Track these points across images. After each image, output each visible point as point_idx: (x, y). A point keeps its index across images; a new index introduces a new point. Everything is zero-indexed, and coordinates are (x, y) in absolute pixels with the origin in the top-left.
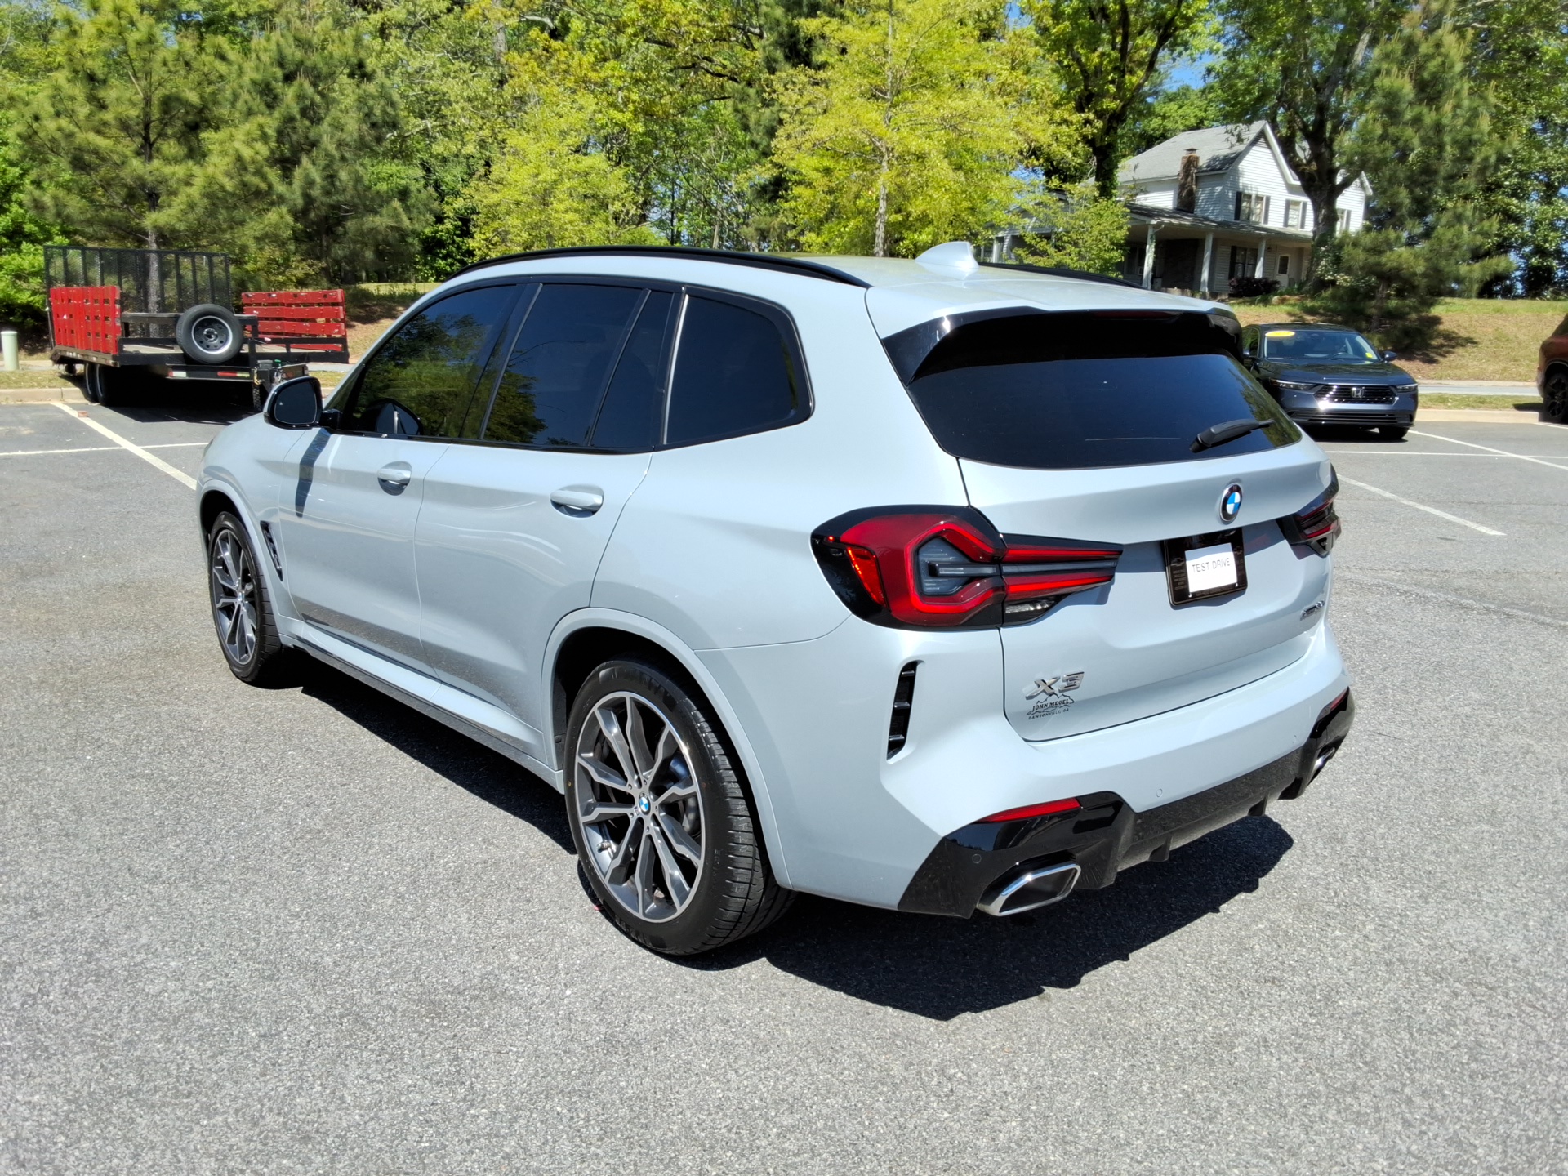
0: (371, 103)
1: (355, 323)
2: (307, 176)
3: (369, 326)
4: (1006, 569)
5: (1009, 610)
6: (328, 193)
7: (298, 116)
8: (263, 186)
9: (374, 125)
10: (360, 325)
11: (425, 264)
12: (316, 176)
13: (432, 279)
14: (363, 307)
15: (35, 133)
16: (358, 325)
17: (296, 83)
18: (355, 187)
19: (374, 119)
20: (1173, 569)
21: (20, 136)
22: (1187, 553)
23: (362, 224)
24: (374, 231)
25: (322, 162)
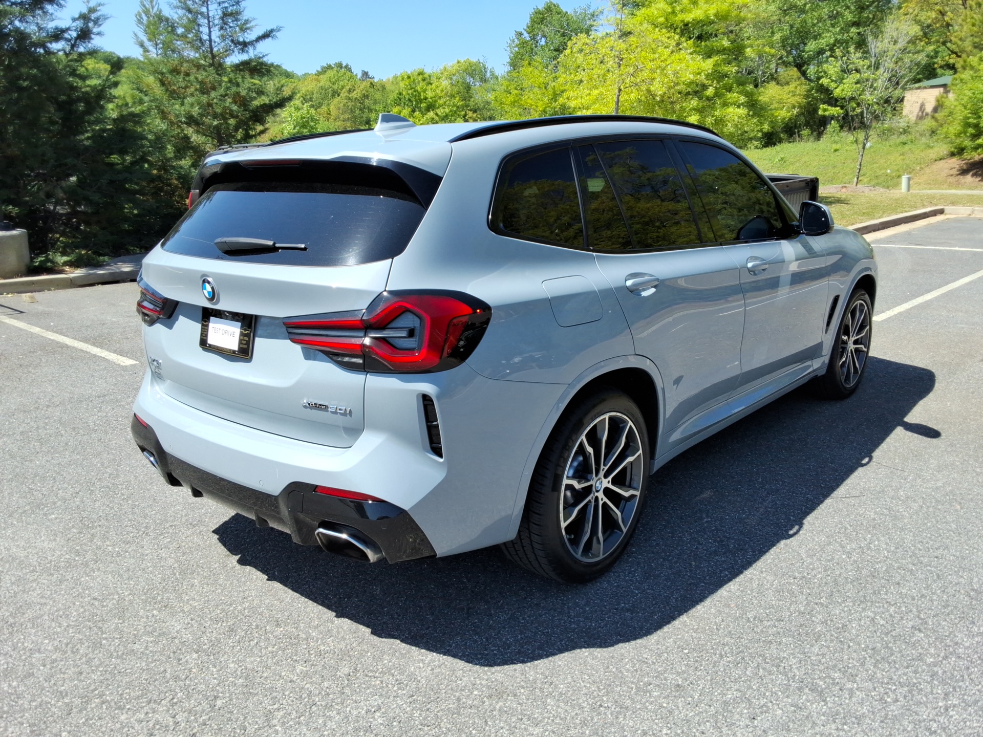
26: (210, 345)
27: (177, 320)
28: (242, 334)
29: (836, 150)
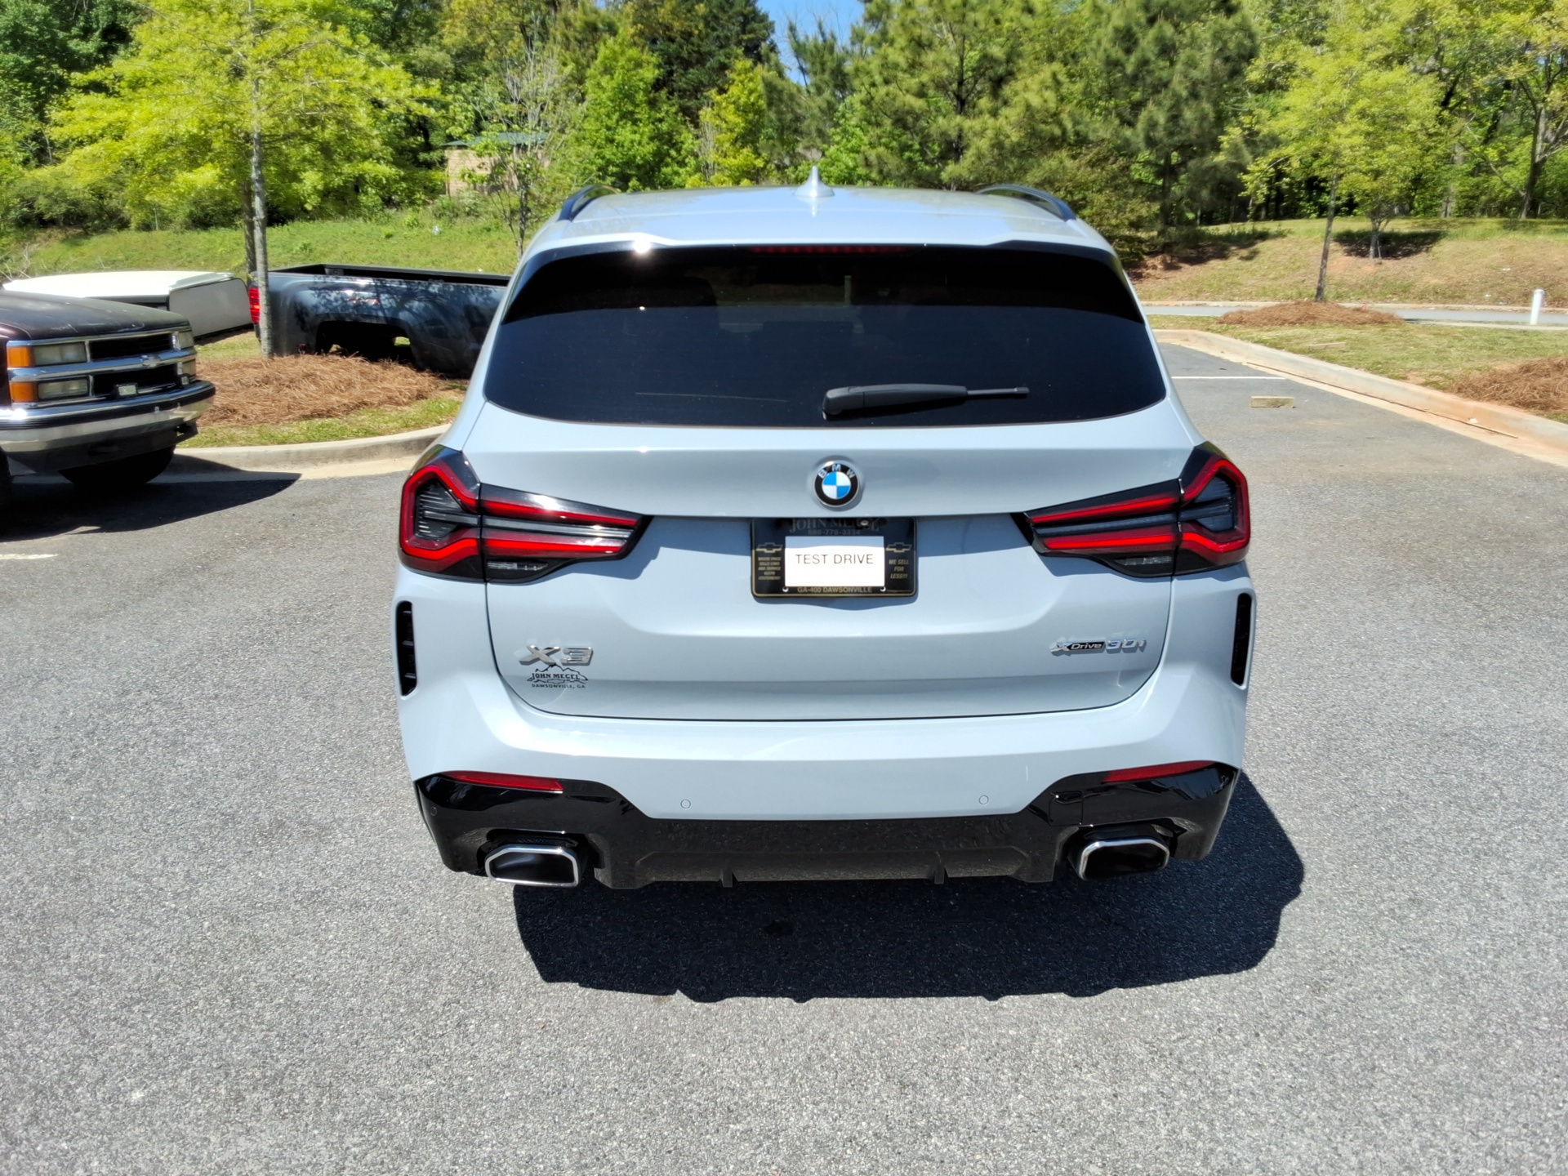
0: (1226, 37)
1: (1182, 265)
2: (1151, 118)
3: (1197, 267)
4: (490, 522)
5: (492, 565)
6: (1171, 134)
7: (1153, 59)
8: (1057, 131)
9: (1227, 60)
10: (1187, 266)
11: (1309, 201)
12: (1162, 119)
13: (1314, 215)
14: (1196, 247)
15: (872, 98)
16: (1186, 266)
17: (1157, 25)
18: (1200, 126)
19: (1228, 53)
20: (758, 555)
21: (862, 102)
22: (788, 539)
23: (1202, 163)
24: (1215, 167)
25: (1168, 103)
26: (793, 590)
27: (654, 556)
28: (888, 556)
29: (389, 236)
